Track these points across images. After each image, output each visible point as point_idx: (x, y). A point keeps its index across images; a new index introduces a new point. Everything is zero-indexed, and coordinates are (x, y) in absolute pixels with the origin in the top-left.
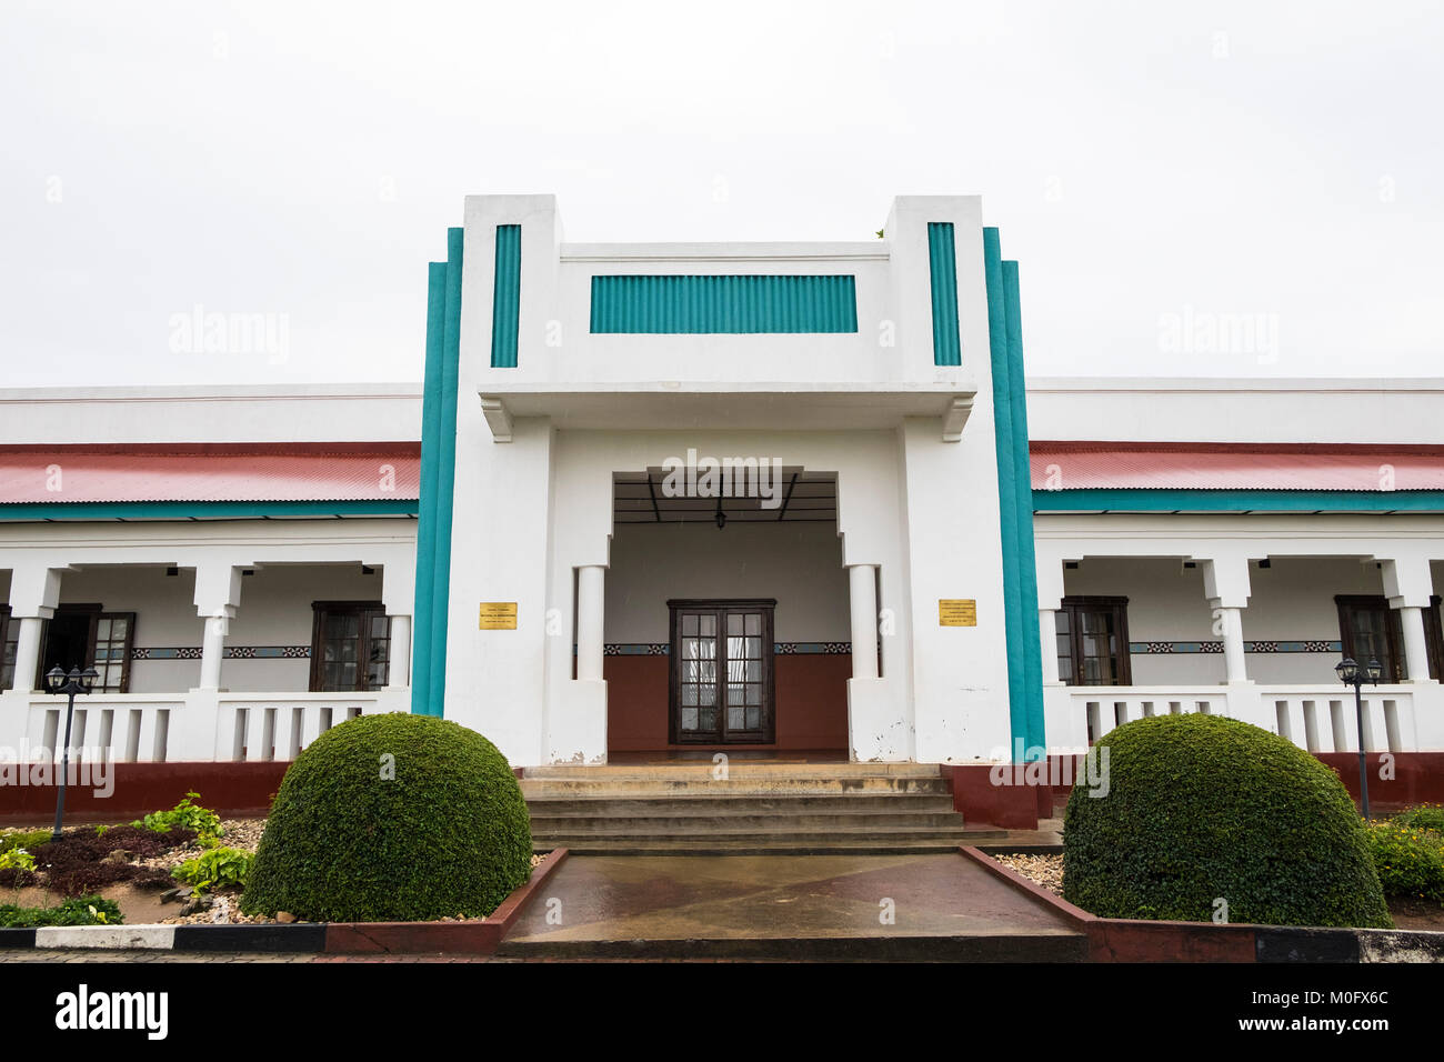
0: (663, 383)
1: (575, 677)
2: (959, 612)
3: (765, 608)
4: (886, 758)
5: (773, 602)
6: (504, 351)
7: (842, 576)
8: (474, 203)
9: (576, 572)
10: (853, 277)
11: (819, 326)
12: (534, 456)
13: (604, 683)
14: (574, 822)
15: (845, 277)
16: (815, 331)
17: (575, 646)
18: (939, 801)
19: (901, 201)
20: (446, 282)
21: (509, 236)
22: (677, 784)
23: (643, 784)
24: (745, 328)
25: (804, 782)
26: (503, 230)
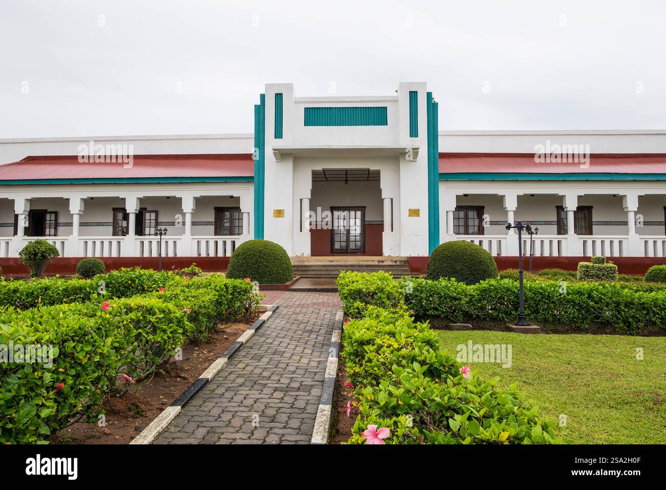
0: (326, 146)
1: (301, 231)
2: (415, 213)
3: (363, 209)
4: (393, 255)
5: (365, 207)
6: (279, 134)
7: (382, 201)
8: (268, 86)
9: (301, 200)
10: (386, 107)
11: (375, 123)
12: (288, 166)
13: (310, 233)
14: (302, 270)
15: (384, 107)
16: (374, 125)
17: (301, 221)
18: (405, 266)
19: (401, 84)
20: (260, 111)
21: (279, 97)
22: (331, 261)
23: (321, 261)
24: (352, 124)
25: (367, 261)
26: (277, 95)
